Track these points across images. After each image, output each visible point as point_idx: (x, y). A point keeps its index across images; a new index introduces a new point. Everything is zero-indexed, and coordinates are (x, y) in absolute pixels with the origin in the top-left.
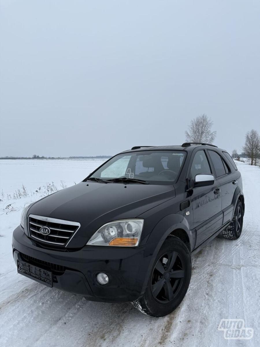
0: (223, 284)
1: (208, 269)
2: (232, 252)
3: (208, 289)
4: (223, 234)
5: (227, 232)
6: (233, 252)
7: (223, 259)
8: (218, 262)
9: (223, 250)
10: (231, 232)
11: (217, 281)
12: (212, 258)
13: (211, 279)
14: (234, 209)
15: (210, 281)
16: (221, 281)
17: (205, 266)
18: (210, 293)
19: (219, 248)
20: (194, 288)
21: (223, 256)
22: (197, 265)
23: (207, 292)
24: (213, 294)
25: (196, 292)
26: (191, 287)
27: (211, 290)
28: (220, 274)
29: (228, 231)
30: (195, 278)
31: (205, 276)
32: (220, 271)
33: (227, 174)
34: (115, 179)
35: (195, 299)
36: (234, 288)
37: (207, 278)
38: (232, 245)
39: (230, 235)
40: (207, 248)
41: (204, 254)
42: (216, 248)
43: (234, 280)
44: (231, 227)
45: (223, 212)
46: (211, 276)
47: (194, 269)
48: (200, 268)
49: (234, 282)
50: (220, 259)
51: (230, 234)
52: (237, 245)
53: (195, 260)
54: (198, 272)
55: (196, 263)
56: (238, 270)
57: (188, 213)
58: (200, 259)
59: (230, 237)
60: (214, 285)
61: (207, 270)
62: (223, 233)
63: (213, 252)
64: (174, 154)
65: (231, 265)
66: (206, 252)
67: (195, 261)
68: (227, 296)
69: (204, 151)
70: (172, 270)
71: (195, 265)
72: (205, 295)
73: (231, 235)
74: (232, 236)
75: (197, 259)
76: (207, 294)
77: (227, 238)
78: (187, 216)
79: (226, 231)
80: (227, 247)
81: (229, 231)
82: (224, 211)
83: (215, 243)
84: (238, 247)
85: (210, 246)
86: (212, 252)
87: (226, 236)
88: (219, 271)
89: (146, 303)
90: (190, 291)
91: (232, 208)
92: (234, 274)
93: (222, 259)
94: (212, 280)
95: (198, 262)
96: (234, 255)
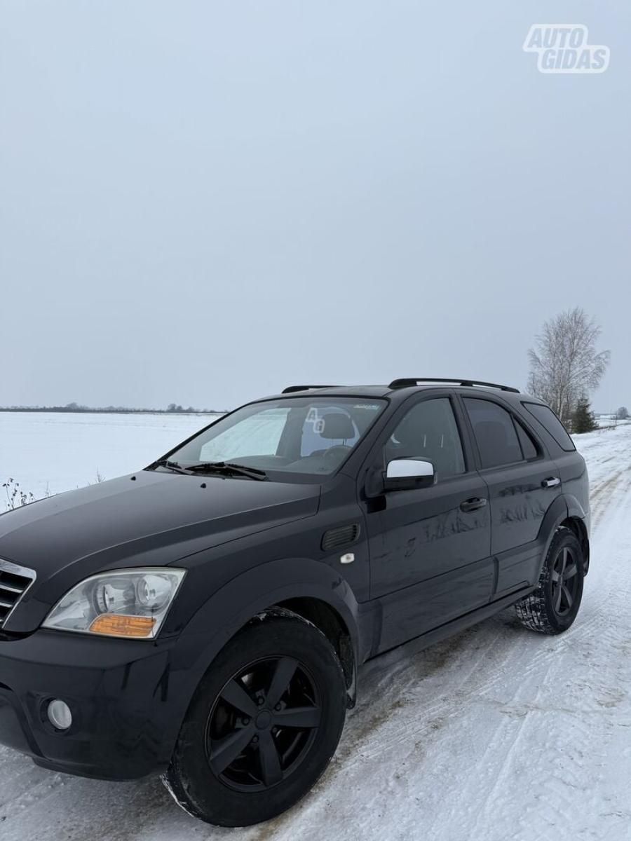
0: (455, 753)
1: (436, 709)
2: (528, 668)
3: (407, 764)
4: (520, 618)
5: (528, 613)
6: (530, 670)
7: (493, 685)
8: (473, 693)
9: (505, 660)
10: (539, 614)
11: (444, 744)
12: (464, 681)
13: (431, 736)
14: (541, 554)
15: (425, 741)
16: (453, 746)
17: (435, 699)
18: (406, 776)
19: (496, 655)
20: (370, 757)
21: (498, 677)
22: (413, 697)
23: (400, 772)
24: (413, 778)
25: (369, 769)
26: (363, 754)
27: (414, 767)
28: (462, 726)
29: (531, 612)
30: (389, 730)
31: (416, 729)
32: (466, 717)
33: (525, 461)
34: (202, 465)
35: (358, 787)
36: (478, 767)
37: (420, 734)
38: (540, 649)
39: (536, 621)
40: (467, 652)
41: (450, 667)
42: (490, 655)
43: (491, 745)
44: (538, 600)
45: (496, 561)
46: (436, 727)
47: (400, 706)
48: (416, 705)
49: (488, 750)
50: (486, 684)
51: (535, 618)
52: (552, 650)
53: (413, 684)
54: (405, 713)
55: (413, 690)
56: (517, 717)
57: (348, 558)
58: (429, 680)
59: (537, 626)
60: (429, 753)
61: (434, 710)
62: (520, 616)
63: (476, 665)
64: (358, 407)
65: (506, 704)
66: (458, 663)
67: (415, 685)
68: (447, 788)
69: (450, 399)
70: (283, 704)
71: (407, 696)
72: (390, 778)
73: (539, 621)
74: (541, 624)
75: (422, 680)
76: (398, 777)
77: (531, 630)
78: (344, 564)
79: (526, 611)
80: (522, 654)
81: (533, 612)
82: (499, 559)
83: (494, 641)
84: (551, 654)
85: (478, 648)
86: (474, 664)
87: (528, 622)
88: (463, 716)
89: (185, 787)
90: (357, 764)
91: (535, 551)
92: (501, 727)
93: (489, 685)
94: (431, 741)
95: (418, 689)
96: (528, 676)
